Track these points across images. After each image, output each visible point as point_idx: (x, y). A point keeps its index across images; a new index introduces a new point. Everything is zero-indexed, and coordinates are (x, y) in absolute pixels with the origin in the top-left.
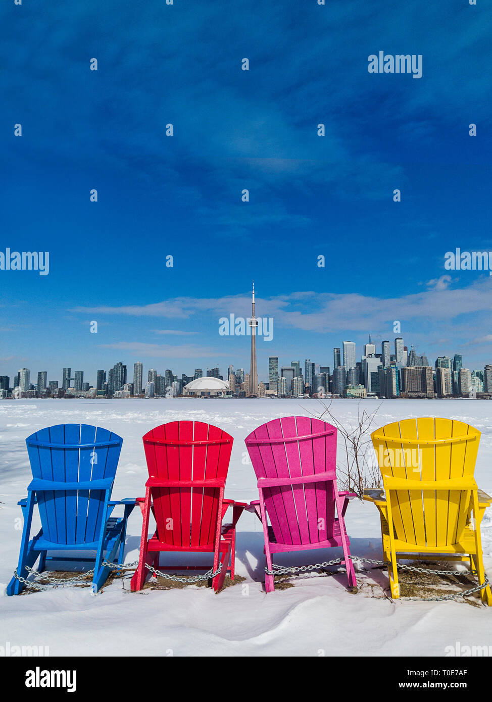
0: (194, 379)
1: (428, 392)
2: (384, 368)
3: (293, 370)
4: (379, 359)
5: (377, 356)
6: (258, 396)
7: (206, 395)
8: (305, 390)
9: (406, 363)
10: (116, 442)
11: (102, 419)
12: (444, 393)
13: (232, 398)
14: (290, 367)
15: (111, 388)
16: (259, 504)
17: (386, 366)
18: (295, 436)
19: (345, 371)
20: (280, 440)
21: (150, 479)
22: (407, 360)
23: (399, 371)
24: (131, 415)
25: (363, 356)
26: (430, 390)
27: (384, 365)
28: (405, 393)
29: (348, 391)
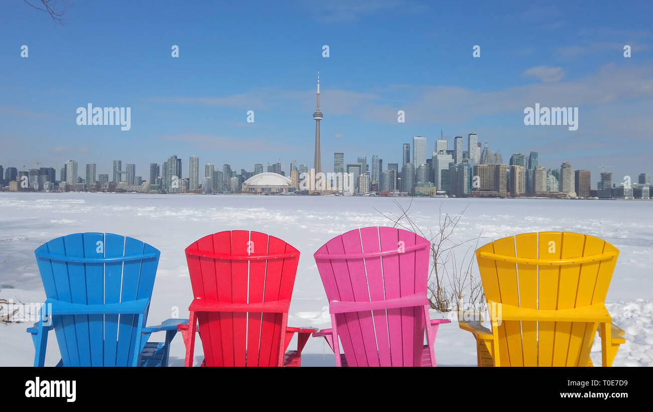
0: (255, 175)
1: (500, 190)
2: (456, 166)
3: (360, 166)
4: (451, 156)
5: (448, 152)
7: (267, 191)
8: (372, 188)
9: (479, 160)
10: (151, 255)
11: (155, 216)
12: (517, 192)
13: (294, 195)
14: (356, 163)
15: (165, 183)
16: (331, 334)
17: (458, 163)
18: (378, 251)
19: (414, 168)
20: (359, 256)
21: (195, 301)
22: (480, 158)
23: (471, 168)
24: (186, 212)
25: (434, 153)
26: (503, 189)
27: (455, 162)
28: (477, 192)
29: (417, 189)
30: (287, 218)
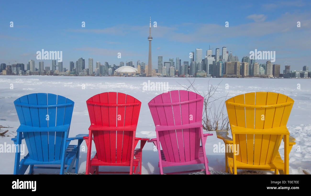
0: (120, 67)
1: (237, 74)
2: (216, 62)
3: (170, 63)
4: (214, 58)
5: (213, 56)
6: (152, 76)
7: (126, 75)
8: (176, 73)
9: (227, 60)
10: (70, 104)
12: (245, 75)
13: (139, 77)
14: (168, 61)
15: (77, 71)
16: (156, 141)
18: (179, 102)
19: (196, 64)
20: (169, 104)
21: (91, 126)
22: (227, 59)
23: (223, 64)
25: (206, 56)
26: (238, 74)
27: (216, 61)
28: (226, 75)
29: (197, 74)
30: (136, 87)
